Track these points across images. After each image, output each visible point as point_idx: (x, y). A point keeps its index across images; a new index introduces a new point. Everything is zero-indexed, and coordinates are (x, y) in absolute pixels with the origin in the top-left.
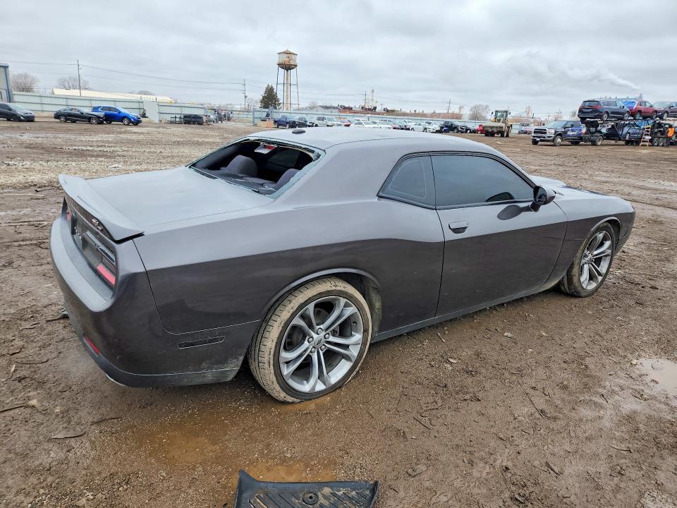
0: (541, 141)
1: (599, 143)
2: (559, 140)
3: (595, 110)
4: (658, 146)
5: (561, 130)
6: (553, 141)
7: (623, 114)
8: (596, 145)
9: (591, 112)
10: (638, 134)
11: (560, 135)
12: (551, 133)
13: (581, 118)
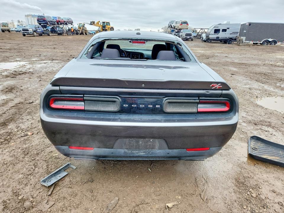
0: (27, 34)
1: (51, 35)
2: (35, 34)
3: (44, 21)
4: (69, 35)
5: (34, 29)
6: (33, 34)
7: (55, 22)
8: (50, 36)
9: (43, 21)
10: (62, 30)
11: (35, 31)
12: (31, 30)
13: (39, 23)
